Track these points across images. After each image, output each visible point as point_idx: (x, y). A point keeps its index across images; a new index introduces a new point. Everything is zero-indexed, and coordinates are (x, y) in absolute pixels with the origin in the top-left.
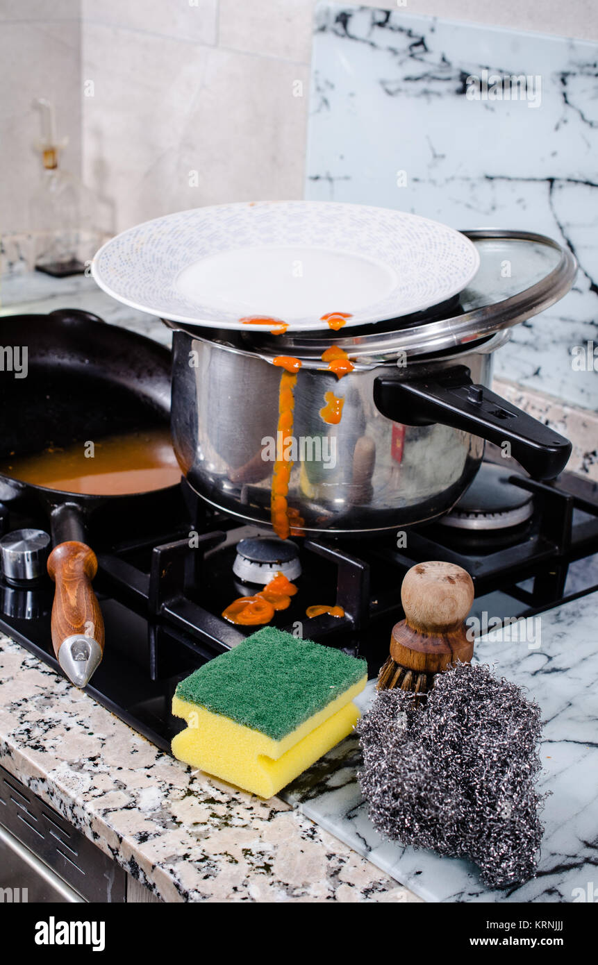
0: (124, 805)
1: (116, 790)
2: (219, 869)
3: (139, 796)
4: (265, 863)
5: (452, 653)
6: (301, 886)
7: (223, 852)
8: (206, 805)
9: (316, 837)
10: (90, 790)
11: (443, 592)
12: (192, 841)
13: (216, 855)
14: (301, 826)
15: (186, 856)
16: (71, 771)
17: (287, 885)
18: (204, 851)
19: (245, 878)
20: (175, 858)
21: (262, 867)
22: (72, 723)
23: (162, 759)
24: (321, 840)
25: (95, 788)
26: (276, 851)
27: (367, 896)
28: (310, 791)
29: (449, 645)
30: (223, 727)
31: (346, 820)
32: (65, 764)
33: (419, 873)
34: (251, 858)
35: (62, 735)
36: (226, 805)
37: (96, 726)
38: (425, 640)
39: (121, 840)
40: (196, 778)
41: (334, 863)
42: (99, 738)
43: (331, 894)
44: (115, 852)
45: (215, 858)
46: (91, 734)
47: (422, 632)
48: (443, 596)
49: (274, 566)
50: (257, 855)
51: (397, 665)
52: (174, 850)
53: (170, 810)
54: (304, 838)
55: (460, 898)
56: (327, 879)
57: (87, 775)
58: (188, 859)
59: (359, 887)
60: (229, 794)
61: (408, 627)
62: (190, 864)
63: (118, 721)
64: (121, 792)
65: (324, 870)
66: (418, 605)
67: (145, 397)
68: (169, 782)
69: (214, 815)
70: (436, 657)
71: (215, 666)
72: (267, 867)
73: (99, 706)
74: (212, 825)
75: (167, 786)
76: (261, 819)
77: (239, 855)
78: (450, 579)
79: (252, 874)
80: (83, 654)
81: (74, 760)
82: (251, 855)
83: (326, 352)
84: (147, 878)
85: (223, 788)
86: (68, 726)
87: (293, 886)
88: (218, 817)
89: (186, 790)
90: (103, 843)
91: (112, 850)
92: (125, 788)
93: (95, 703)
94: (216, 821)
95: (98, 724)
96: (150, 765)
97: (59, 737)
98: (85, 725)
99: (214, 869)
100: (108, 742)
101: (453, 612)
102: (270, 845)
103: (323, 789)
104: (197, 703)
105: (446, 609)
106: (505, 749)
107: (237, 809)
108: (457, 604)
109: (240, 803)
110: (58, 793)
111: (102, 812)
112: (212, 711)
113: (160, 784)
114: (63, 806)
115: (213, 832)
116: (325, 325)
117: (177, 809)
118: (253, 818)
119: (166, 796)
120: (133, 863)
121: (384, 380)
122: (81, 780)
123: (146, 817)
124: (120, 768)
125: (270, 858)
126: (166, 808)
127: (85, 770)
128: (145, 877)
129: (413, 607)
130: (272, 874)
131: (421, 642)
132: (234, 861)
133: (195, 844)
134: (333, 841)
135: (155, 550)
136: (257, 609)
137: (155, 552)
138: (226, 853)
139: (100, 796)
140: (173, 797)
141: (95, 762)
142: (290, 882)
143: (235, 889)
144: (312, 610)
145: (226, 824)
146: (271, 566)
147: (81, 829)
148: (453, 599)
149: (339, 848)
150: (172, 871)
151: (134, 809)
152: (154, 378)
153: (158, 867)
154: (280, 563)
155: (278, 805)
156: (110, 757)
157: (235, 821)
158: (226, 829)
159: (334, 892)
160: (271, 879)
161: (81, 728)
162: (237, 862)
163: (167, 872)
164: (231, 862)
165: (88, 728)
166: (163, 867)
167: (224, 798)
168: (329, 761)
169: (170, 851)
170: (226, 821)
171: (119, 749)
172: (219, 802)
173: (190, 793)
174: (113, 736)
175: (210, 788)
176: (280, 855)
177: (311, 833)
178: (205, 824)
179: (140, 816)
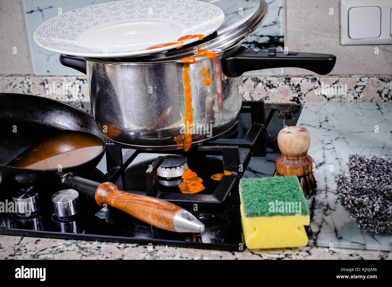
29: (308, 160)
31: (340, 240)
40: (260, 255)
41: (356, 257)
42: (199, 259)
46: (193, 259)
47: (297, 159)
49: (181, 166)
60: (281, 253)
61: (288, 159)
63: (195, 250)
73: (177, 249)
76: (307, 255)
78: (302, 131)
85: (276, 252)
93: (174, 248)
96: (236, 258)
98: (185, 257)
103: (315, 234)
107: (293, 257)
109: (291, 254)
116: (197, 39)
137: (148, 173)
144: (215, 177)
149: (350, 251)
154: (183, 164)
165: (188, 258)
174: (203, 256)
177: (332, 252)
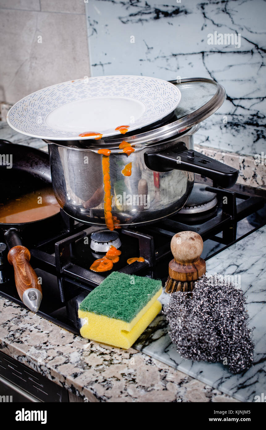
0: (63, 362)
1: (58, 356)
2: (112, 384)
3: (69, 357)
4: (132, 378)
5: (197, 271)
6: (150, 386)
7: (112, 376)
8: (100, 356)
9: (153, 363)
10: (47, 357)
11: (190, 245)
12: (97, 374)
13: (109, 378)
14: (145, 359)
15: (96, 381)
16: (36, 350)
17: (144, 387)
18: (104, 377)
19: (124, 386)
20: (91, 383)
21: (131, 381)
22: (32, 328)
23: (76, 338)
24: (155, 364)
25: (49, 356)
26: (136, 372)
27: (180, 386)
28: (146, 342)
29: (196, 268)
30: (103, 320)
31: (164, 353)
32: (33, 347)
33: (201, 372)
34: (126, 377)
35: (29, 334)
36: (109, 355)
37: (43, 328)
38: (185, 267)
39: (65, 378)
40: (93, 345)
41: (163, 373)
42: (46, 333)
43: (164, 388)
44: (64, 384)
45: (110, 380)
46: (42, 332)
47: (182, 264)
48: (190, 247)
49: (109, 243)
50: (128, 375)
51: (173, 280)
52: (90, 379)
53: (84, 361)
54: (147, 364)
55: (222, 380)
56: (161, 381)
57: (44, 351)
58: (97, 382)
59: (176, 383)
60: (109, 349)
61: (176, 263)
62: (99, 384)
63: (53, 324)
64: (61, 356)
65: (159, 377)
66: (180, 252)
67: (36, 174)
68: (81, 348)
69: (105, 360)
70: (191, 274)
71: (94, 293)
72: (134, 380)
73: (43, 319)
74: (105, 365)
75: (81, 351)
76: (126, 359)
77: (120, 377)
78: (192, 239)
79: (127, 384)
80: (33, 297)
81: (37, 345)
82: (125, 375)
83: (120, 144)
84: (80, 393)
85: (107, 347)
86: (31, 330)
87: (147, 387)
88: (107, 361)
89: (90, 350)
90: (57, 380)
91: (62, 383)
92: (62, 354)
93: (40, 317)
94: (106, 363)
95: (44, 327)
96: (72, 342)
97: (28, 336)
98: (39, 328)
99: (110, 385)
100: (50, 334)
101: (195, 253)
102: (133, 370)
103: (151, 341)
104: (90, 311)
105: (192, 252)
106: (232, 312)
107: (115, 356)
108: (197, 249)
109: (115, 353)
110: (32, 361)
111: (54, 367)
112: (97, 314)
113: (78, 350)
114: (35, 366)
115: (106, 368)
116: (119, 132)
117: (87, 360)
118: (122, 359)
119: (82, 355)
120: (72, 387)
121: (149, 154)
122: (42, 354)
123: (75, 366)
124: (58, 346)
125: (134, 376)
126: (83, 360)
127: (43, 349)
128: (79, 393)
129: (177, 253)
130: (137, 383)
131: (183, 268)
132: (118, 380)
133: (99, 374)
134: (160, 364)
135: (56, 244)
136: (105, 264)
137: (56, 245)
138: (114, 377)
139: (52, 359)
140: (85, 355)
141: (47, 344)
142: (145, 385)
143: (121, 392)
144: (130, 261)
145: (111, 364)
146: (108, 244)
147: (46, 376)
148: (195, 247)
149: (164, 366)
150: (91, 389)
151: (68, 363)
152: (39, 166)
153: (85, 388)
154: (111, 241)
155: (133, 351)
156: (53, 341)
157: (115, 361)
158: (112, 366)
159: (165, 386)
160: (136, 385)
161: (37, 330)
162: (119, 380)
163: (89, 389)
164: (117, 380)
165: (40, 329)
166: (87, 388)
167: (108, 352)
168: (151, 328)
169: (89, 380)
170: (111, 362)
171: (56, 337)
172: (106, 354)
173: (92, 352)
174: (52, 331)
175: (100, 348)
176: (138, 374)
177: (149, 361)
178: (102, 365)
179: (72, 366)
